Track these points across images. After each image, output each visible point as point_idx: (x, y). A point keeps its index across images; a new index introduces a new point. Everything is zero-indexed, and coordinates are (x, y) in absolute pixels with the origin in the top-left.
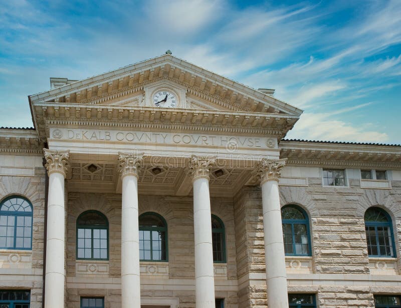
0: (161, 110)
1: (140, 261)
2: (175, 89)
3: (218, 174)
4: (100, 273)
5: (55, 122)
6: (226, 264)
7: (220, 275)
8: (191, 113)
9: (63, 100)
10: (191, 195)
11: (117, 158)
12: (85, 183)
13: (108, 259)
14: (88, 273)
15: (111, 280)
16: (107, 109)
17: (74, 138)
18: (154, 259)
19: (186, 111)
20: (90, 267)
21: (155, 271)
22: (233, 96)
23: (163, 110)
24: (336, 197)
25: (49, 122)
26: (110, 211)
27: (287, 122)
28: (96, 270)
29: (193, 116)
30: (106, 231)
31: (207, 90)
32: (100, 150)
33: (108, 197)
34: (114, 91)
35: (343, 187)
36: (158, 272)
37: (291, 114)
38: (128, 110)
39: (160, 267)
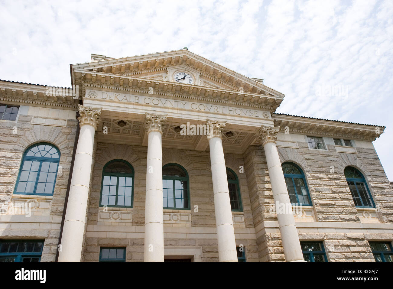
0: (181, 85)
1: (164, 208)
2: (191, 72)
3: (229, 135)
4: (122, 221)
5: (92, 86)
6: (242, 213)
7: (239, 224)
8: (205, 89)
9: (101, 70)
10: (208, 150)
11: (144, 117)
12: (113, 135)
13: (132, 206)
14: (110, 221)
15: (134, 228)
16: (137, 80)
17: (108, 99)
18: (177, 207)
19: (200, 87)
20: (113, 214)
21: (178, 219)
22: (235, 81)
23: (182, 85)
24: (321, 157)
25: (86, 85)
26: (136, 160)
27: (275, 101)
28: (119, 217)
29: (206, 91)
30: (131, 179)
31: (214, 75)
32: (130, 110)
33: (134, 149)
34: (143, 68)
35: (324, 150)
36: (181, 221)
37: (277, 96)
38: (155, 83)
39: (183, 215)
